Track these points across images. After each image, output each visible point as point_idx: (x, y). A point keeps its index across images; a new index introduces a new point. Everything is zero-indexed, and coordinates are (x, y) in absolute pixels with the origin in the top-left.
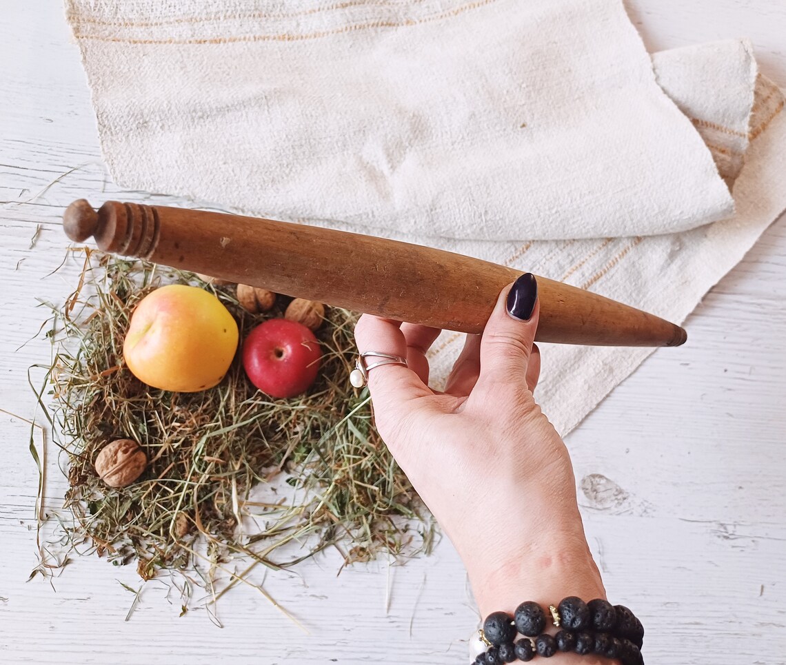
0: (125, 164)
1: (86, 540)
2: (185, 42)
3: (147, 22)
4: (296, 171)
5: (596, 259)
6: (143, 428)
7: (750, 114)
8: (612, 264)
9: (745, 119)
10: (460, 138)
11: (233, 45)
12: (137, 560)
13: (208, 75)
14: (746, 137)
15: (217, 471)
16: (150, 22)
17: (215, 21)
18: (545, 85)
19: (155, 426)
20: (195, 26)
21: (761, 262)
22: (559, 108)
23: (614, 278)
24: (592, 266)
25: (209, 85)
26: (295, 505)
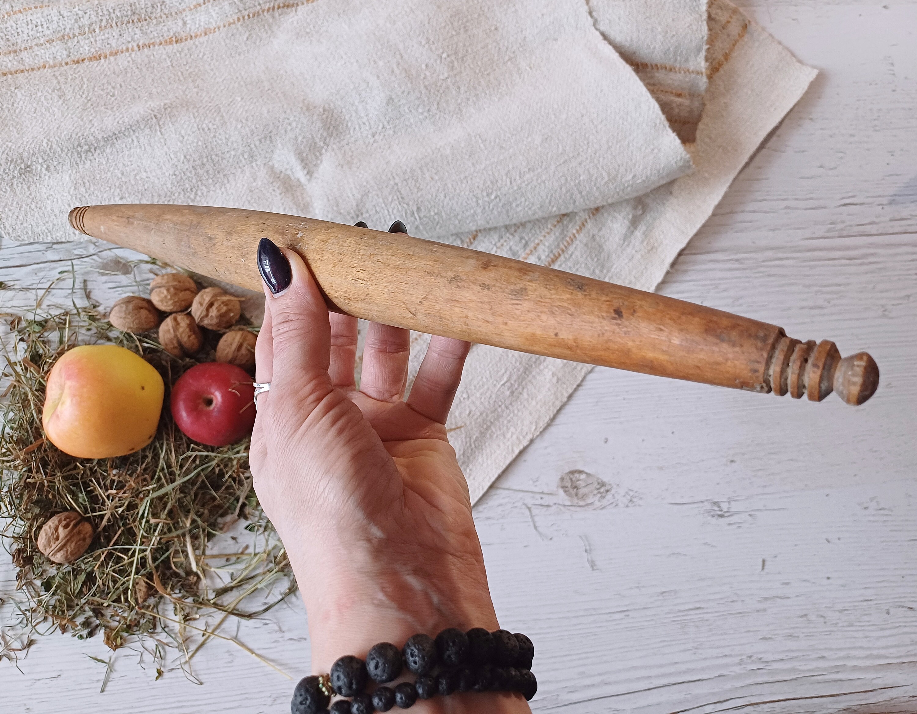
0: (15, 217)
1: (45, 619)
2: (61, 65)
3: (15, 48)
4: (202, 193)
5: (551, 239)
6: (82, 496)
7: (705, 47)
8: (570, 241)
9: (701, 54)
10: (380, 128)
11: (115, 59)
12: (102, 631)
13: (90, 100)
14: (704, 74)
15: (170, 530)
16: (18, 47)
17: (90, 35)
18: (470, 50)
19: (95, 493)
20: (69, 44)
21: (736, 212)
22: (488, 74)
23: (573, 256)
24: (548, 247)
25: (92, 111)
26: (257, 551)
